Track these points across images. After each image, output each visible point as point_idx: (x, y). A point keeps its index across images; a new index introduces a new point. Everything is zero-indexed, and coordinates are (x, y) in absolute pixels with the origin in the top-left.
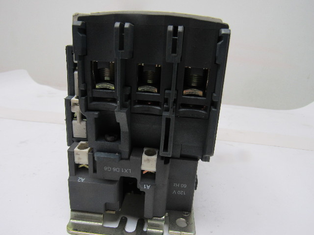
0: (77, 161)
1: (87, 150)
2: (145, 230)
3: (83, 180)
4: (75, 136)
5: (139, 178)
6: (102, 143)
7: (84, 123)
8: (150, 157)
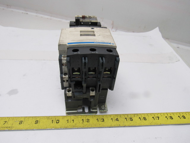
0: (67, 95)
1: (71, 92)
2: (91, 110)
3: (70, 101)
4: (64, 86)
5: (89, 98)
6: (77, 90)
7: (68, 83)
8: (93, 92)
